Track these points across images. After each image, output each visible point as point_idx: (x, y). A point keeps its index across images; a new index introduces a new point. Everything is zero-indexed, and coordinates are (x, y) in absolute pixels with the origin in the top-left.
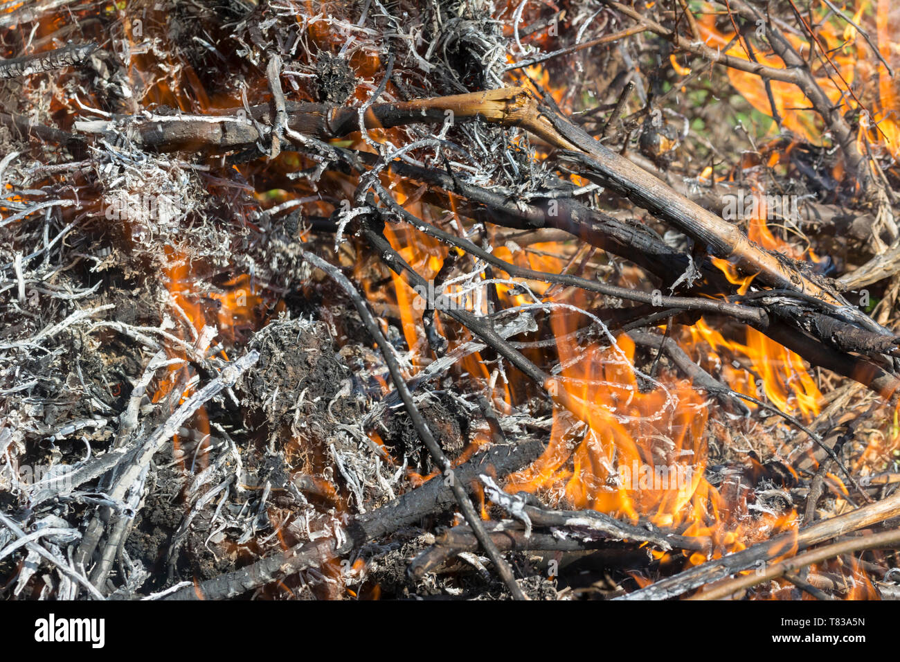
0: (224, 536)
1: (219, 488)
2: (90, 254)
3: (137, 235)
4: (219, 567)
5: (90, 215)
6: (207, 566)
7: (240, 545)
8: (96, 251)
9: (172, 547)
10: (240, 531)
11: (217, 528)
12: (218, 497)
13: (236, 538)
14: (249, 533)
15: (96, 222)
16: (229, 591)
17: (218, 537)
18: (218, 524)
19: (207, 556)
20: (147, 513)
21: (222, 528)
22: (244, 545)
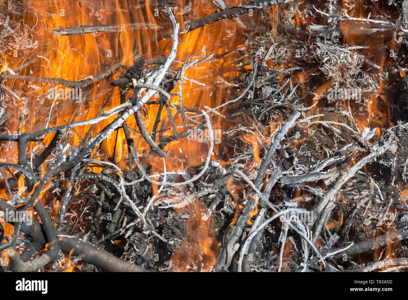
0: (370, 222)
1: (367, 199)
2: (313, 91)
3: (335, 83)
4: (368, 236)
5: (313, 74)
6: (362, 236)
7: (377, 227)
8: (315, 91)
9: (347, 227)
10: (378, 221)
11: (368, 218)
12: (366, 204)
13: (376, 224)
14: (382, 221)
15: (315, 77)
16: (373, 247)
17: (368, 222)
18: (368, 217)
19: (362, 231)
20: (336, 211)
21: (370, 218)
22: (380, 227)
